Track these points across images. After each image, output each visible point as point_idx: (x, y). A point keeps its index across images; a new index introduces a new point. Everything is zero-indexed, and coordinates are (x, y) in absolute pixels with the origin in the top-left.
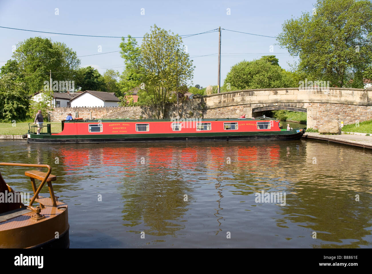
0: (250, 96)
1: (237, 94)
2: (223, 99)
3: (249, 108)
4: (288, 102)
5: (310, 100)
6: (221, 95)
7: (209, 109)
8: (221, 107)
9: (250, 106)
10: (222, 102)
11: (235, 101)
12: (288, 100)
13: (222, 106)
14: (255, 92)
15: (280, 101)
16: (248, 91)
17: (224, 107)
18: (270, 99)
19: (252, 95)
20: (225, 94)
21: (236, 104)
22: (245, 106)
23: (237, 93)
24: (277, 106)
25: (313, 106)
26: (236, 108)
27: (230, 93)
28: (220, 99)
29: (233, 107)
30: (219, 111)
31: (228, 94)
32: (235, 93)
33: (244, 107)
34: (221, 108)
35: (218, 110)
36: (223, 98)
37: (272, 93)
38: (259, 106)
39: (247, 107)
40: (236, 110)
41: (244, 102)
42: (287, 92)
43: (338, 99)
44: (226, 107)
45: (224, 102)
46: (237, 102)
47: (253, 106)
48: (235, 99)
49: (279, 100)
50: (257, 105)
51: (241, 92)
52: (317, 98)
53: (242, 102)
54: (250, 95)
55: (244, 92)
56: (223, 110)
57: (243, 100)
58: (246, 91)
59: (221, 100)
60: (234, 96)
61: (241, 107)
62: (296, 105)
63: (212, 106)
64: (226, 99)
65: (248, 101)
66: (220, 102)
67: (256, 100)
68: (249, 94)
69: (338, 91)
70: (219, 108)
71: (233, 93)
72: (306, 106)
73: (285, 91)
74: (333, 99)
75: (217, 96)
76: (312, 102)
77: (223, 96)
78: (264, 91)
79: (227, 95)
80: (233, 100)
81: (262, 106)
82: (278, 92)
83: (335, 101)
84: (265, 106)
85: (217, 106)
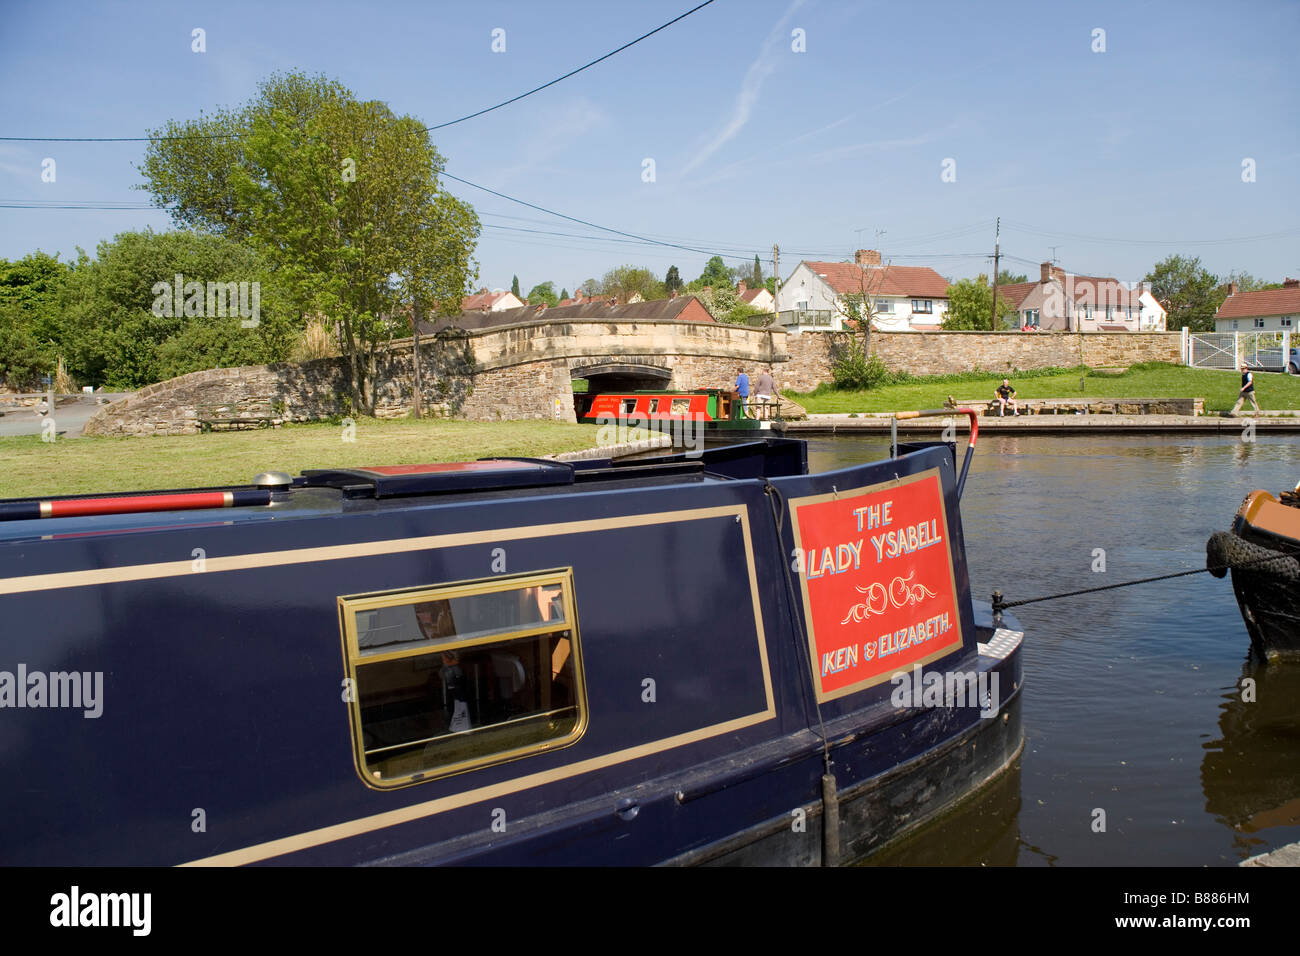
0: (565, 337)
1: (538, 330)
2: (510, 344)
3: (563, 368)
4: (641, 352)
5: (677, 349)
6: (506, 331)
7: (483, 371)
8: (506, 367)
9: (565, 364)
10: (508, 350)
11: (534, 349)
12: (638, 350)
13: (509, 363)
14: (572, 325)
15: (624, 350)
16: (559, 324)
17: (514, 365)
18: (603, 345)
19: (568, 334)
20: (512, 329)
21: (538, 359)
22: (555, 362)
23: (538, 326)
24: (617, 363)
25: (684, 362)
26: (538, 369)
27: (523, 328)
28: (502, 344)
29: (530, 366)
30: (503, 376)
31: (519, 329)
32: (533, 326)
33: (553, 364)
34: (507, 370)
35: (501, 375)
36: (509, 339)
37: (605, 329)
38: (584, 362)
39: (558, 365)
40: (538, 373)
41: (553, 353)
42: (635, 328)
43: (724, 347)
44: (518, 367)
45: (513, 350)
46: (540, 354)
47: (572, 363)
48: (535, 344)
49: (621, 348)
50: (579, 361)
51: (544, 325)
52: (688, 343)
53: (550, 354)
54: (563, 334)
56: (511, 374)
57: (550, 347)
58: (556, 324)
59: (505, 346)
60: (532, 335)
61: (547, 367)
62: (653, 360)
63: (489, 364)
64: (515, 344)
65: (560, 349)
66: (503, 353)
67: (575, 346)
69: (723, 330)
70: (502, 368)
71: (530, 327)
72: (670, 362)
73: (631, 326)
74: (717, 348)
75: (496, 335)
76: (681, 354)
77: (508, 333)
78: (590, 325)
79: (517, 331)
80: (530, 345)
81: (588, 363)
82: (618, 326)
83: (719, 351)
84: (595, 363)
85: (499, 362)
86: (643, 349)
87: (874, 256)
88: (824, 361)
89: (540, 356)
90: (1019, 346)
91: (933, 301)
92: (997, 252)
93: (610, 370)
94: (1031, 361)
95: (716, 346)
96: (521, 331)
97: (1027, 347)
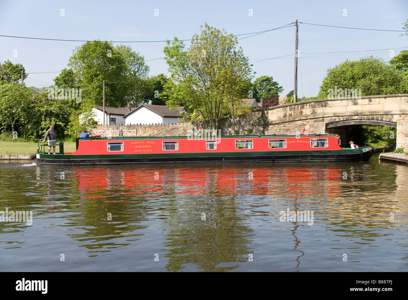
0: (323, 108)
1: (307, 105)
2: (288, 112)
3: (321, 123)
4: (372, 114)
5: (401, 111)
6: (287, 106)
7: (272, 124)
8: (287, 122)
9: (323, 120)
10: (288, 115)
11: (304, 114)
12: (371, 112)
13: (287, 120)
14: (329, 102)
15: (361, 113)
16: (320, 102)
17: (290, 121)
18: (348, 110)
19: (325, 106)
20: (291, 106)
21: (305, 118)
22: (317, 120)
23: (306, 103)
24: (357, 119)
25: (406, 118)
26: (305, 123)
27: (297, 105)
28: (285, 112)
29: (301, 121)
30: (284, 126)
32: (304, 104)
33: (315, 121)
34: (287, 123)
35: (282, 126)
36: (288, 110)
37: (350, 102)
38: (335, 120)
39: (318, 121)
40: (305, 125)
41: (315, 116)
42: (370, 101)
44: (293, 122)
45: (291, 115)
46: (306, 116)
47: (327, 120)
48: (304, 112)
50: (332, 119)
51: (311, 102)
53: (313, 116)
54: (322, 106)
55: (315, 102)
56: (288, 125)
57: (314, 112)
58: (317, 102)
59: (286, 113)
60: (303, 107)
61: (311, 122)
62: (383, 118)
63: (275, 121)
64: (292, 112)
65: (320, 113)
66: (285, 116)
67: (330, 112)
68: (321, 106)
70: (284, 123)
71: (302, 104)
72: (396, 118)
73: (368, 100)
75: (281, 109)
76: (403, 114)
77: (288, 107)
78: (340, 101)
79: (293, 106)
80: (301, 112)
81: (337, 120)
82: (359, 100)
84: (342, 120)
85: (281, 120)
86: (375, 112)
89: (306, 117)
96: (296, 106)
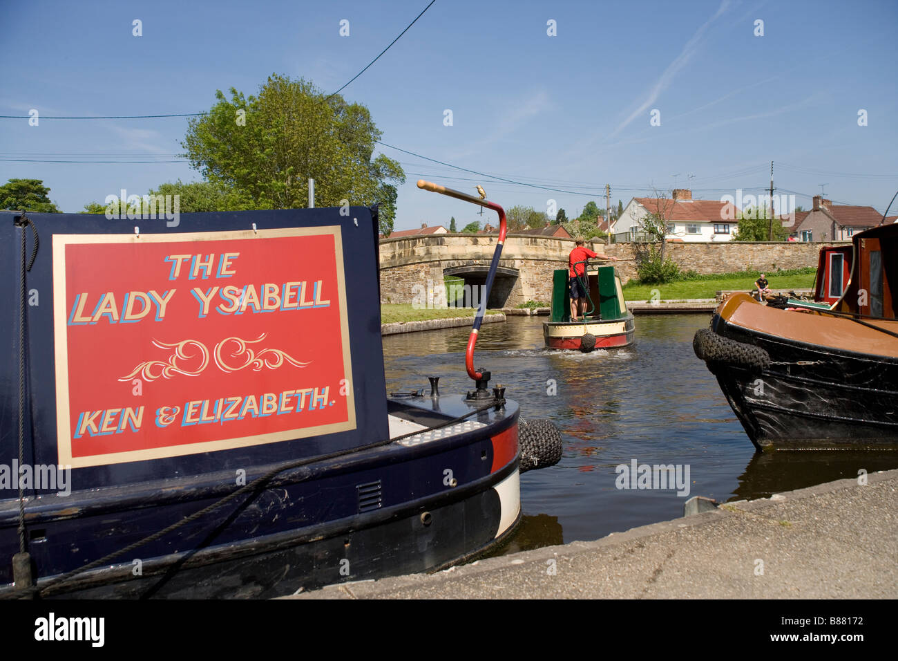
0: (439, 246)
1: (419, 241)
2: (398, 251)
3: (437, 268)
5: (523, 255)
6: (395, 241)
8: (395, 267)
9: (439, 265)
10: (397, 255)
11: (416, 254)
13: (398, 264)
14: (444, 238)
15: (483, 256)
16: (435, 237)
17: (401, 266)
18: (467, 252)
19: (441, 244)
20: (400, 241)
21: (419, 261)
22: (432, 264)
23: (419, 238)
24: (478, 264)
25: (527, 264)
26: (419, 269)
27: (408, 239)
28: (392, 251)
29: (413, 266)
30: (393, 273)
31: (405, 240)
32: (416, 239)
33: (430, 266)
34: (396, 269)
35: (391, 272)
36: (397, 247)
37: (469, 240)
38: (453, 264)
39: (434, 266)
40: (419, 271)
41: (430, 258)
42: (491, 240)
43: (557, 253)
44: (404, 267)
45: (400, 255)
46: (421, 258)
47: (444, 265)
48: (417, 251)
49: (481, 255)
50: (449, 263)
51: (423, 237)
52: (531, 251)
53: (428, 258)
54: (438, 244)
55: (429, 237)
56: (399, 272)
57: (428, 253)
58: (432, 237)
59: (395, 252)
60: (414, 244)
61: (425, 267)
62: (505, 263)
64: (402, 251)
65: (436, 255)
66: (393, 257)
67: (447, 253)
68: (436, 243)
69: (557, 241)
70: (392, 267)
71: (413, 239)
72: (517, 264)
73: (488, 239)
75: (388, 245)
76: (525, 259)
77: (397, 243)
78: (458, 238)
80: (413, 252)
81: (456, 265)
82: (479, 239)
83: (553, 256)
84: (461, 264)
85: (390, 263)
87: (686, 193)
88: (633, 264)
89: (421, 260)
90: (782, 252)
91: (730, 224)
92: (772, 187)
93: (473, 270)
94: (791, 263)
95: (551, 253)
96: (407, 242)
97: (788, 253)
